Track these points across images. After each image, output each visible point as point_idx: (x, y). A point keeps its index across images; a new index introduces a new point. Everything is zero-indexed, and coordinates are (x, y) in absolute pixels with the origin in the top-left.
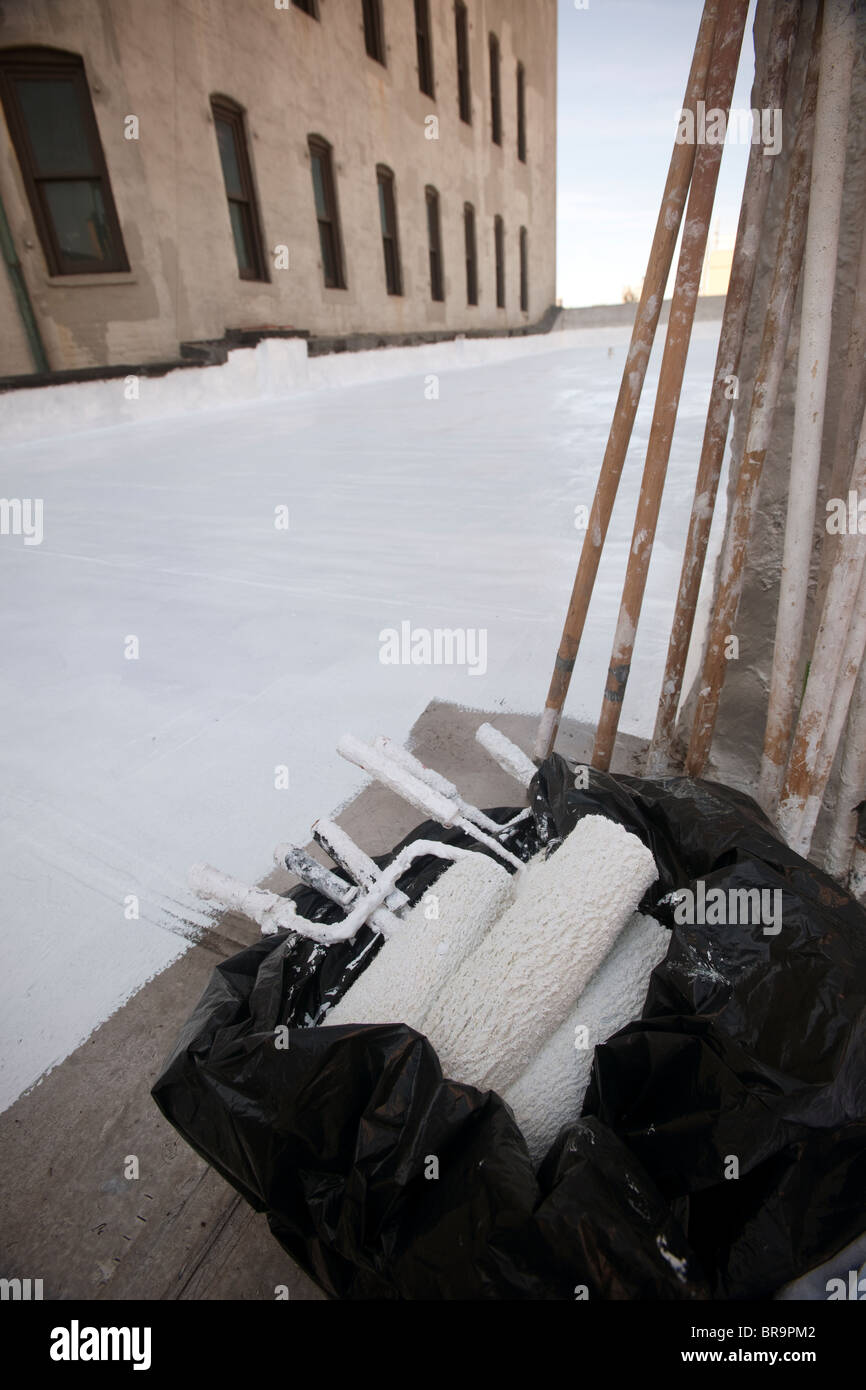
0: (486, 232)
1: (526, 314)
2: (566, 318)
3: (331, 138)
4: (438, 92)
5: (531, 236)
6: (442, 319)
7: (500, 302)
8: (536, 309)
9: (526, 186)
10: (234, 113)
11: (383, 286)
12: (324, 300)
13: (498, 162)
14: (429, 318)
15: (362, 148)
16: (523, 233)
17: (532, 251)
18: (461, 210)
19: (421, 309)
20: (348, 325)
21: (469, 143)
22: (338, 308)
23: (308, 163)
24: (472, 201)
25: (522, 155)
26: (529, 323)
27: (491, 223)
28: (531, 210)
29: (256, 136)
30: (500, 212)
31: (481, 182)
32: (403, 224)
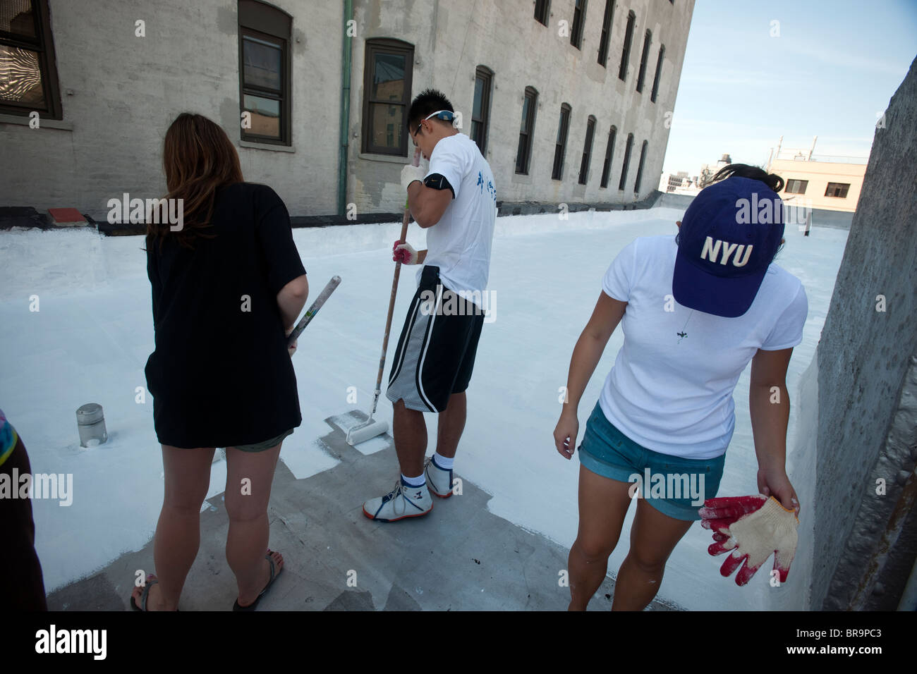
0: (621, 144)
1: (637, 194)
2: (663, 199)
3: (539, 89)
4: (608, 63)
5: (650, 146)
6: (582, 195)
7: (622, 187)
8: (645, 191)
9: (652, 116)
10: (488, 75)
11: (550, 174)
12: (512, 181)
13: (638, 102)
14: (574, 194)
15: (556, 93)
16: (645, 143)
17: (648, 155)
18: (608, 130)
19: (571, 188)
20: (524, 196)
21: (621, 91)
22: (520, 185)
23: (523, 103)
24: (616, 125)
25: (653, 98)
26: (637, 200)
27: (626, 138)
28: (653, 131)
29: (497, 88)
30: (633, 132)
31: (624, 114)
32: (570, 137)
